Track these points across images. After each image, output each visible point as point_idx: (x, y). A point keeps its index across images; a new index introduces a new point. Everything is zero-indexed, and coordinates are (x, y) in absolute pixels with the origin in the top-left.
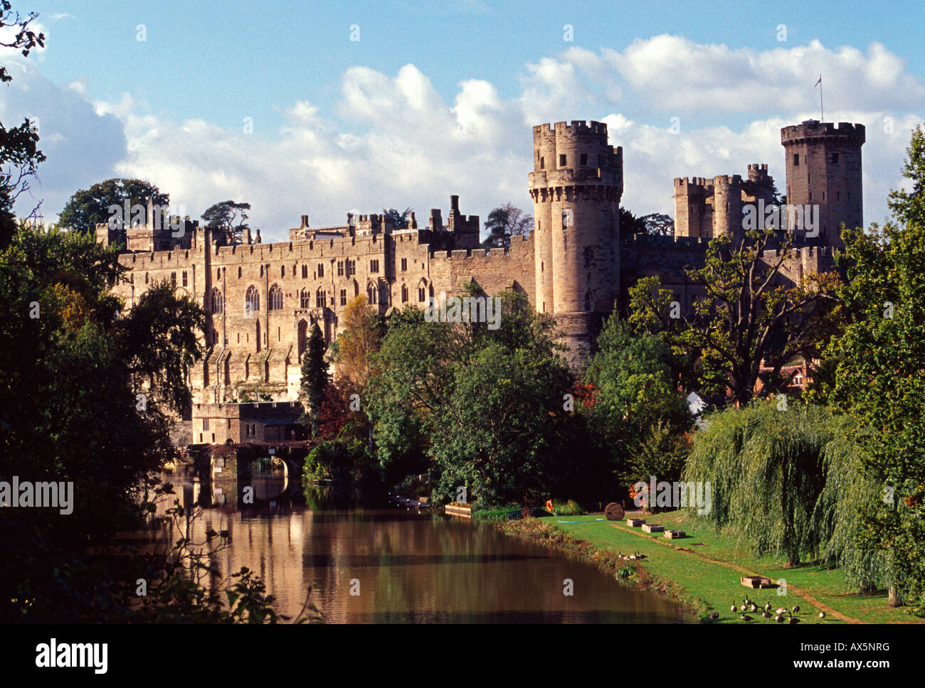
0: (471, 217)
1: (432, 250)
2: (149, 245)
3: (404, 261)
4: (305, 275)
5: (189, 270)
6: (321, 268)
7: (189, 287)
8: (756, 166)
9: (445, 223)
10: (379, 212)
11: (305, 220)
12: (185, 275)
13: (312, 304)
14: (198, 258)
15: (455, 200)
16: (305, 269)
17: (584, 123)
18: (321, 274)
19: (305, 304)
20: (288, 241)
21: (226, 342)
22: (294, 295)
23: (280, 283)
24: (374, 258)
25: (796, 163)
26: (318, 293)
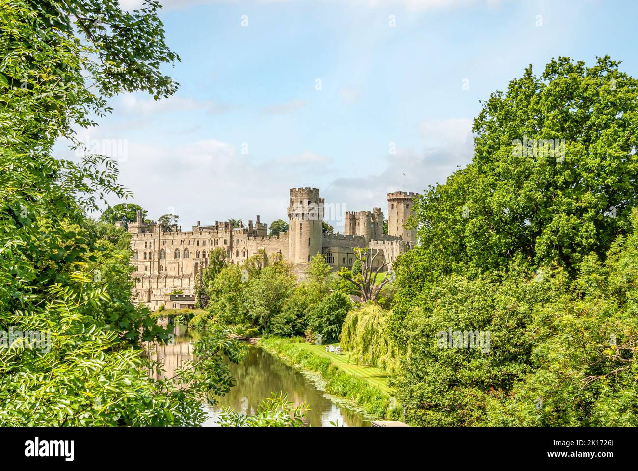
0: (264, 224)
1: (249, 236)
2: (137, 231)
3: (237, 241)
4: (198, 245)
5: (152, 241)
6: (204, 242)
7: (152, 248)
8: (377, 208)
9: (254, 226)
10: (228, 221)
11: (199, 223)
12: (150, 243)
13: (201, 256)
14: (156, 236)
15: (258, 217)
16: (198, 242)
17: (310, 188)
18: (204, 245)
19: (198, 256)
20: (192, 231)
21: (166, 270)
22: (194, 253)
23: (188, 247)
24: (226, 239)
25: (392, 207)
26: (203, 252)
